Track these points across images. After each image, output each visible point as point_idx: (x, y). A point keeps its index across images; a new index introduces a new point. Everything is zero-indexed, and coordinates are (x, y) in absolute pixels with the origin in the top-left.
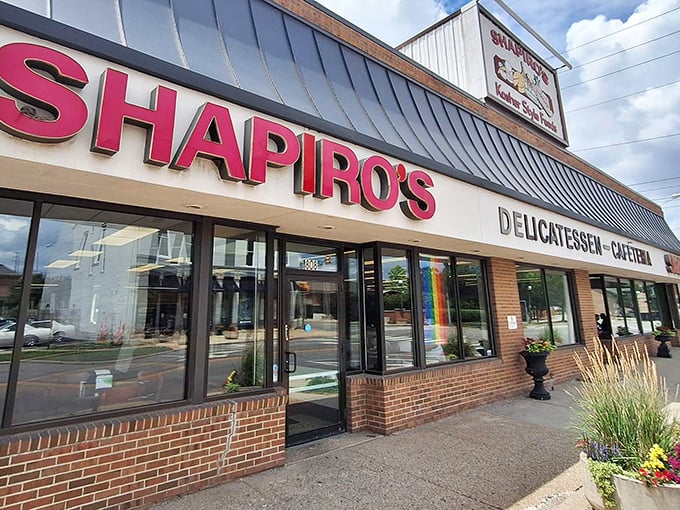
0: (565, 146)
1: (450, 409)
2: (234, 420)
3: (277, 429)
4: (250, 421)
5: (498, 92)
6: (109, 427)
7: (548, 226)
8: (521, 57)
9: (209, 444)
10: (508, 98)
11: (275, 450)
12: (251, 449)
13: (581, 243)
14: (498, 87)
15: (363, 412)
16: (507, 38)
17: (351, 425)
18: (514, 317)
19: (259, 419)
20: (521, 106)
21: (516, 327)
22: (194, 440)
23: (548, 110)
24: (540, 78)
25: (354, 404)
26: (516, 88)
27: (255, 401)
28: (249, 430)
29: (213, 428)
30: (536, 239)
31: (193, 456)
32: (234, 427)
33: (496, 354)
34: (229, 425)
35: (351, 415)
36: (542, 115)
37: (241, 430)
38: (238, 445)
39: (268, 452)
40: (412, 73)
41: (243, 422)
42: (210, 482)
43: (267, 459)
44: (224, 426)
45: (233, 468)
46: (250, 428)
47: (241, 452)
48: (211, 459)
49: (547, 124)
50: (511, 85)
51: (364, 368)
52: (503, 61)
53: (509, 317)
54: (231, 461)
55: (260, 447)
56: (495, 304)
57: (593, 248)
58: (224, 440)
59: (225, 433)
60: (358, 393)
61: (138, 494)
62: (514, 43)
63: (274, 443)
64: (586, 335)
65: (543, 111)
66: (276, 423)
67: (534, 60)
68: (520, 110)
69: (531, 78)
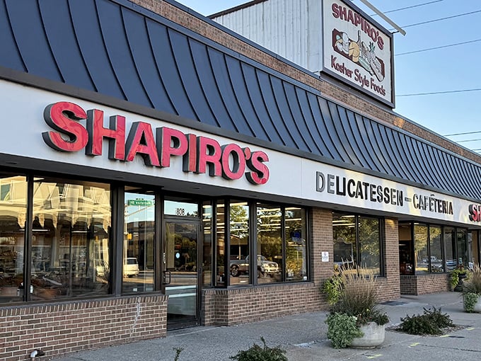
0: (391, 108)
1: (273, 314)
2: (138, 306)
3: (163, 315)
4: (147, 309)
5: (333, 65)
6: (77, 304)
7: (356, 184)
8: (360, 25)
9: (126, 319)
10: (342, 68)
11: (161, 327)
12: (148, 325)
13: (384, 196)
14: (333, 59)
15: (212, 313)
16: (348, 9)
17: (204, 321)
18: (327, 253)
19: (153, 308)
20: (353, 75)
21: (328, 260)
22: (118, 316)
23: (379, 74)
24: (376, 44)
25: (207, 307)
26: (350, 58)
27: (151, 297)
28: (147, 314)
29: (127, 311)
30: (345, 195)
31: (117, 325)
32: (138, 311)
33: (310, 279)
34: (135, 310)
35: (204, 315)
36: (372, 80)
37: (143, 313)
38: (141, 322)
39: (157, 328)
40: (260, 58)
41: (143, 309)
42: (126, 341)
43: (157, 332)
44: (134, 310)
45: (138, 334)
46: (147, 313)
47: (143, 326)
48: (127, 328)
49: (377, 88)
50: (346, 56)
51: (214, 284)
52: (341, 34)
53: (323, 253)
54: (137, 330)
55: (153, 324)
56: (313, 243)
57: (395, 200)
58: (133, 318)
59: (134, 314)
60: (210, 300)
61: (91, 342)
62: (353, 13)
63: (161, 323)
64: (388, 270)
65: (374, 77)
66: (161, 311)
67: (372, 27)
68: (352, 80)
69: (367, 45)
